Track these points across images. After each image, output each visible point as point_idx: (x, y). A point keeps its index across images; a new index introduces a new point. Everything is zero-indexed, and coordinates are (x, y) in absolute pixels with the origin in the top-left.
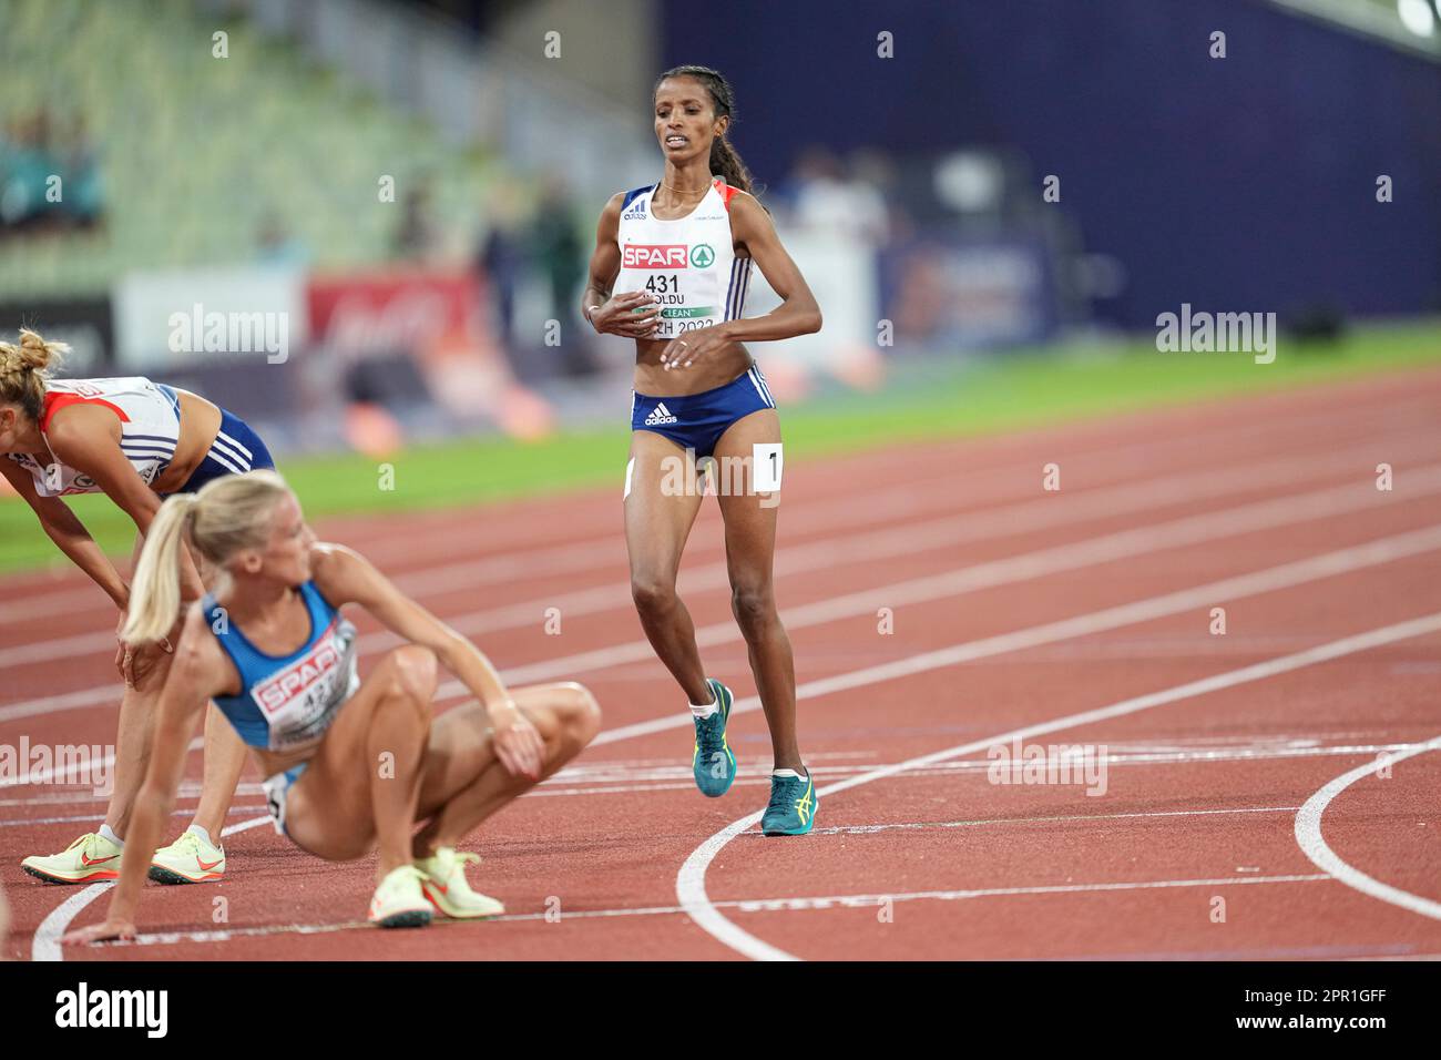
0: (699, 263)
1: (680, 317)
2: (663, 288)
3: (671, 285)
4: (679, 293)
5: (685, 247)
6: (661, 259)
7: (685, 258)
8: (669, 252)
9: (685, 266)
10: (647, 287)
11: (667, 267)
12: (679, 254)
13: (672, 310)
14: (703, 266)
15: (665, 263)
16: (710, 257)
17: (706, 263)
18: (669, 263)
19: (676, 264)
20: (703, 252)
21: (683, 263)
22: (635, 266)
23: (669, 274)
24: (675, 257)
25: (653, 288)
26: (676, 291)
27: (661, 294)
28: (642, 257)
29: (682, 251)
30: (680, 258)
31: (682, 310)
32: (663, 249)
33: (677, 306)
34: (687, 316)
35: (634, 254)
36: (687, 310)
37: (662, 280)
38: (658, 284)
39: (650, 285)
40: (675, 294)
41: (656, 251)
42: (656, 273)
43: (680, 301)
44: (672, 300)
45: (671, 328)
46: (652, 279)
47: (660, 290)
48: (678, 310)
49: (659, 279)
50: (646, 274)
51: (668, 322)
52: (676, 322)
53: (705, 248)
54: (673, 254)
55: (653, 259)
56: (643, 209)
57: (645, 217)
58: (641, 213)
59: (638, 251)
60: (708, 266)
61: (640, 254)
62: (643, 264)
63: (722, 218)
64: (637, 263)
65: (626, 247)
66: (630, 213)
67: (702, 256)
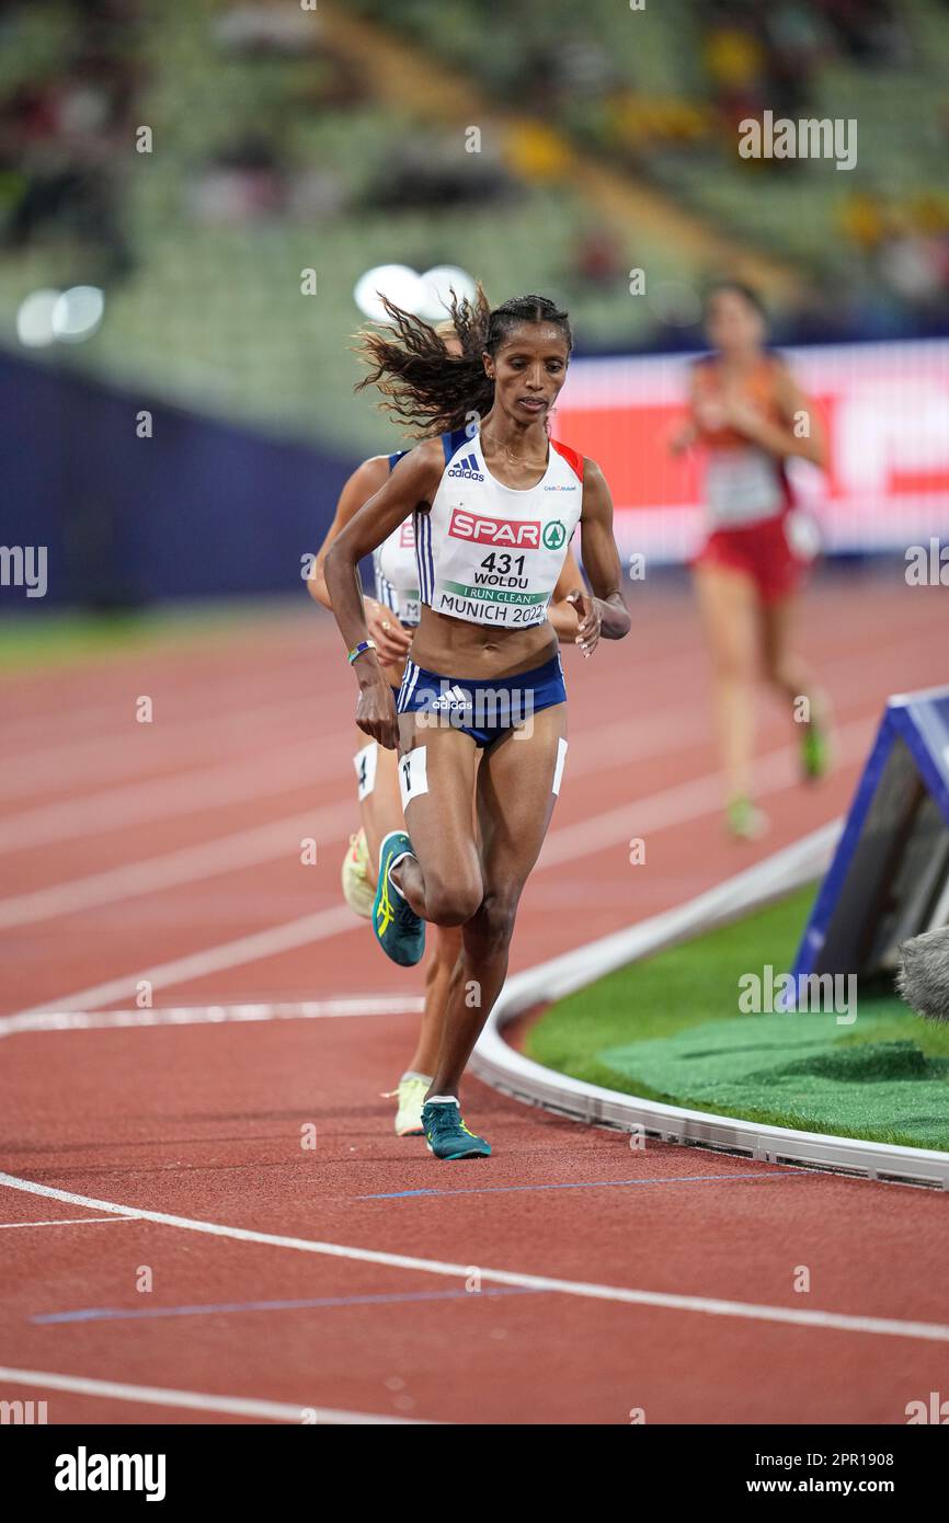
0: (550, 543)
1: (518, 603)
2: (504, 568)
3: (515, 567)
4: (523, 577)
5: (537, 524)
6: (511, 536)
7: (537, 538)
8: (522, 528)
9: (536, 547)
10: (483, 565)
11: (516, 545)
12: (532, 532)
13: (509, 594)
14: (554, 547)
15: (514, 541)
16: (561, 537)
17: (557, 543)
18: (519, 541)
19: (527, 544)
20: (555, 529)
21: (535, 542)
22: (471, 538)
23: (515, 553)
24: (527, 535)
25: (491, 567)
26: (520, 573)
27: (499, 575)
28: (484, 531)
29: (535, 528)
30: (532, 537)
31: (522, 595)
32: (515, 526)
33: (517, 590)
34: (526, 603)
35: (473, 526)
36: (528, 596)
37: (505, 559)
38: (499, 563)
39: (488, 563)
40: (518, 577)
41: (506, 527)
42: (500, 551)
43: (523, 585)
44: (513, 583)
45: (505, 613)
46: (492, 556)
47: (499, 570)
48: (517, 594)
49: (502, 557)
50: (487, 550)
51: (502, 607)
52: (512, 608)
53: (558, 526)
54: (525, 532)
55: (500, 536)
56: (476, 467)
57: (481, 478)
58: (473, 472)
59: (479, 523)
60: (558, 547)
61: (482, 527)
62: (485, 539)
63: (574, 489)
64: (476, 536)
65: (456, 512)
66: (456, 469)
67: (555, 536)
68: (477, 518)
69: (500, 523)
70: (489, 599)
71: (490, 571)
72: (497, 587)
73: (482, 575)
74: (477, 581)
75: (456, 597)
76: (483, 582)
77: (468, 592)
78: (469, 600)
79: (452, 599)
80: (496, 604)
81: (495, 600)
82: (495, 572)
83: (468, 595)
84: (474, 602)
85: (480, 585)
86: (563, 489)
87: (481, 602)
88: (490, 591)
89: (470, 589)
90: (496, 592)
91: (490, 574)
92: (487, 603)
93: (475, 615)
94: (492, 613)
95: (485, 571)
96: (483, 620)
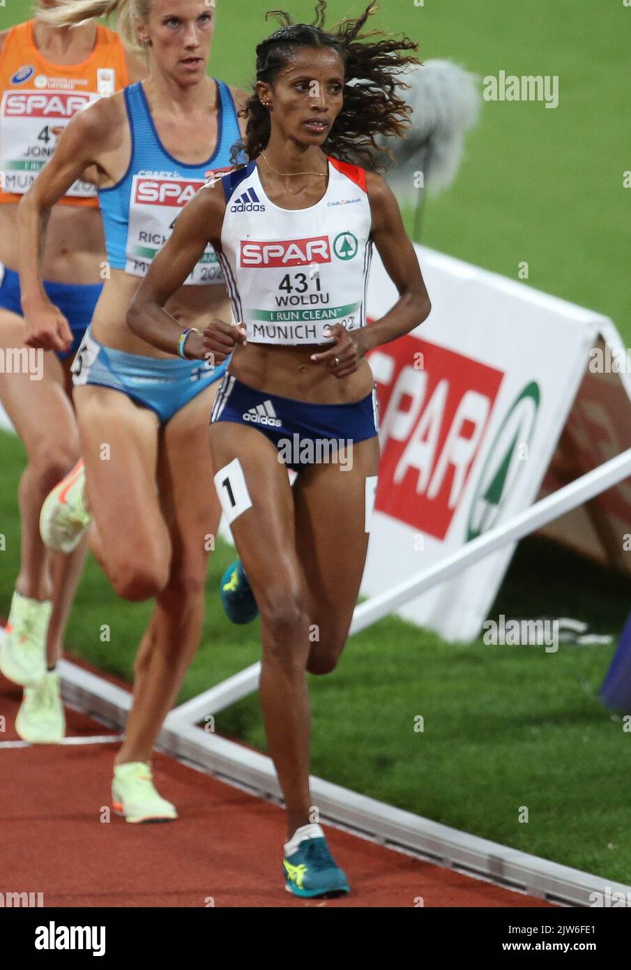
0: (343, 254)
1: (325, 318)
2: (302, 287)
4: (323, 292)
5: (326, 238)
6: (300, 255)
7: (328, 251)
8: (308, 245)
9: (329, 260)
10: (281, 288)
11: (307, 263)
12: (320, 247)
13: (314, 311)
14: (347, 258)
15: (304, 259)
16: (353, 246)
17: (350, 253)
18: (310, 258)
19: (317, 259)
20: (346, 242)
21: (325, 256)
22: (262, 265)
23: (309, 270)
24: (316, 251)
25: (289, 288)
26: (319, 289)
27: (299, 295)
28: (273, 255)
29: (323, 243)
30: (322, 252)
31: (327, 310)
32: (301, 244)
33: (320, 305)
34: (333, 317)
35: (261, 252)
36: (332, 309)
37: (300, 278)
38: (295, 283)
39: (285, 285)
40: (318, 293)
41: (293, 247)
42: (293, 271)
43: (325, 300)
44: (314, 300)
45: (314, 331)
46: (287, 278)
47: (297, 289)
48: (322, 310)
49: (297, 277)
50: (279, 273)
51: (310, 325)
52: (320, 324)
53: (347, 236)
54: (313, 247)
55: (288, 256)
56: (256, 199)
57: (263, 208)
58: (254, 204)
59: (266, 248)
60: (352, 257)
61: (270, 251)
62: (275, 262)
63: (359, 200)
64: (266, 261)
65: (244, 243)
66: (237, 205)
67: (346, 247)
68: (263, 244)
69: (286, 244)
70: (295, 319)
71: (289, 292)
72: (300, 307)
73: (282, 298)
74: (279, 304)
75: (265, 323)
76: (286, 304)
77: (274, 316)
78: (277, 324)
79: (262, 327)
80: (302, 323)
81: (301, 319)
82: (294, 292)
83: (275, 319)
84: (282, 325)
85: (283, 308)
86: (348, 202)
87: (288, 324)
88: (295, 312)
89: (275, 313)
90: (301, 312)
91: (290, 295)
92: (294, 324)
93: (286, 337)
94: (301, 332)
95: (284, 293)
96: (295, 341)
